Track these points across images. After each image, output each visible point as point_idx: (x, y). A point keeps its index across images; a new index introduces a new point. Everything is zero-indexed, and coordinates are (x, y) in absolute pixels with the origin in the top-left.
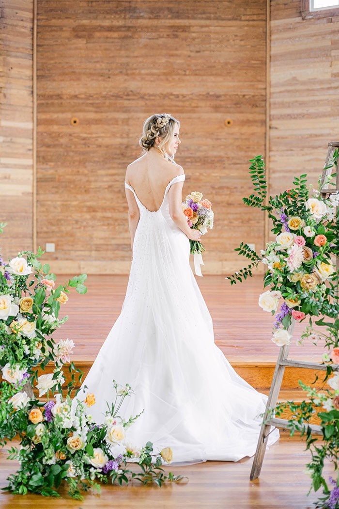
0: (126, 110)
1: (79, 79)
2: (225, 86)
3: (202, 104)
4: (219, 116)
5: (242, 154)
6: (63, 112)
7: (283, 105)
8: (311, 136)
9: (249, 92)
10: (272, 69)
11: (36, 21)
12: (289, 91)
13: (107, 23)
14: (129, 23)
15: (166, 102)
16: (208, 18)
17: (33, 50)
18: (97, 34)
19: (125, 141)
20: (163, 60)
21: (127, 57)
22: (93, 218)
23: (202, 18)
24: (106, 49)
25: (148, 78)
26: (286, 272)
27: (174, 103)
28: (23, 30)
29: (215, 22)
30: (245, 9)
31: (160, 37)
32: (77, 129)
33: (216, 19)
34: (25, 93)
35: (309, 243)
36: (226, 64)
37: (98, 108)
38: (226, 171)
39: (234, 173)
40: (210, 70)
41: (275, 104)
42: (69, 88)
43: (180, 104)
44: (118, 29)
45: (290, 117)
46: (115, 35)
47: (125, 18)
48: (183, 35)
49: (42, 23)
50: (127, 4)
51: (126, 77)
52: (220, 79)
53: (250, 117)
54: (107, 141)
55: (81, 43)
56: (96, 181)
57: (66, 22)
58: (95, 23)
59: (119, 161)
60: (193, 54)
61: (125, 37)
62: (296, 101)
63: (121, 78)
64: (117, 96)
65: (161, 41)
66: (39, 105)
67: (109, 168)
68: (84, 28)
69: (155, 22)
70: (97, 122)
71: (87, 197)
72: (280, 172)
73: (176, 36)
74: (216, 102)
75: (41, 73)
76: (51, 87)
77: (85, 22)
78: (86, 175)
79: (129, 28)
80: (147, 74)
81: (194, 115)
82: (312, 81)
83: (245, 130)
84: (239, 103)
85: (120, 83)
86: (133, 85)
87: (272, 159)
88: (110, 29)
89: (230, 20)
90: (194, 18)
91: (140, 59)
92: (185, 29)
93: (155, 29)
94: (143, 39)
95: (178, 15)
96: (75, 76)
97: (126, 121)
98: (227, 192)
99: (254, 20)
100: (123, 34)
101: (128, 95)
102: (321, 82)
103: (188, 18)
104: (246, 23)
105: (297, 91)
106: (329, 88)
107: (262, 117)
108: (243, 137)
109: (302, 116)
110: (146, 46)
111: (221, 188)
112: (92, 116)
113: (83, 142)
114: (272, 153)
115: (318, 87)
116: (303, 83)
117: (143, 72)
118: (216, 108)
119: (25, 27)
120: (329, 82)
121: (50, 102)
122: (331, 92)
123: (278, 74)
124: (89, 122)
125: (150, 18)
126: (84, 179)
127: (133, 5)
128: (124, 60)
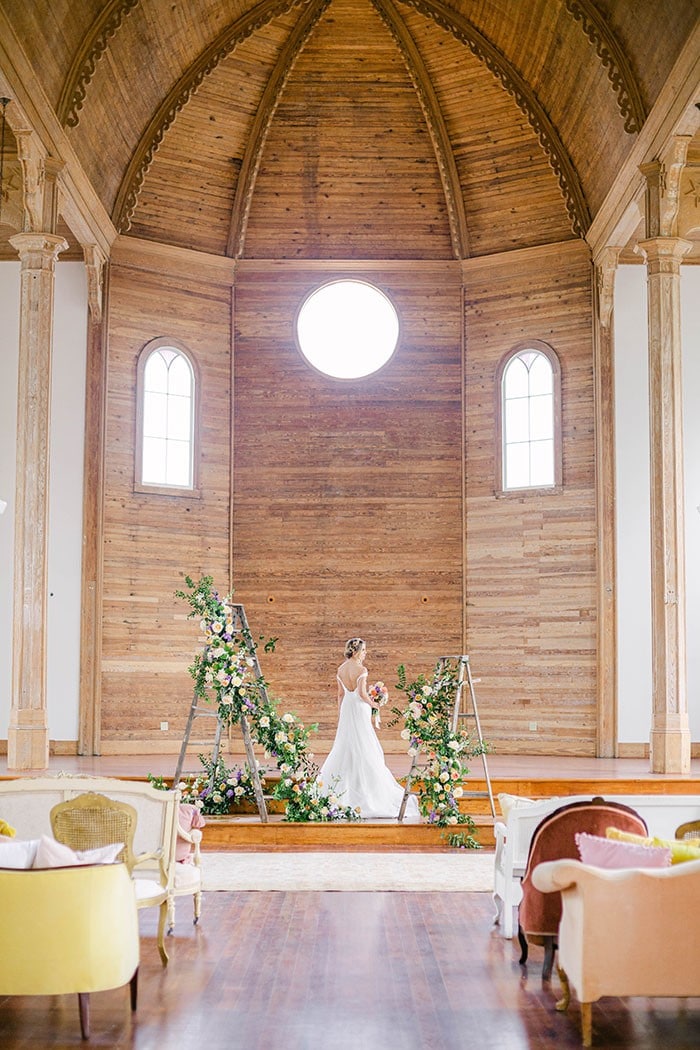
0: (322, 588)
1: (275, 557)
2: (422, 563)
3: (398, 581)
4: (415, 592)
5: (439, 631)
6: (259, 590)
7: (479, 582)
8: (506, 613)
9: (446, 569)
10: (468, 546)
11: (232, 500)
12: (484, 569)
13: (303, 501)
14: (325, 501)
15: (362, 579)
16: (404, 496)
17: (229, 528)
18: (294, 513)
19: (321, 619)
20: (359, 538)
21: (323, 535)
22: (289, 696)
23: (398, 496)
24: (302, 528)
25: (344, 555)
26: (414, 721)
27: (370, 581)
28: (220, 509)
29: (411, 500)
30: (441, 486)
31: (355, 515)
32: (273, 607)
33: (412, 496)
34: (222, 571)
35: (424, 707)
36: (422, 541)
37: (294, 586)
38: (424, 649)
39: (432, 651)
40: (406, 547)
41: (471, 580)
42: (265, 566)
43: (377, 581)
44: (314, 507)
45: (486, 594)
46: (312, 513)
47: (321, 497)
48: (378, 513)
49: (237, 502)
50: (323, 483)
51: (322, 555)
52: (416, 556)
53: (447, 594)
54: (303, 619)
55: (278, 521)
56: (292, 659)
57: (262, 500)
58: (291, 501)
59: (315, 639)
60: (388, 532)
61: (321, 516)
62: (491, 579)
63: (318, 556)
64: (313, 575)
65: (357, 519)
66: (234, 583)
67: (305, 646)
68: (280, 507)
69: (351, 500)
70: (293, 599)
71: (283, 675)
72: (477, 649)
73: (372, 514)
74: (412, 579)
75: (236, 551)
76: (247, 565)
77: (281, 500)
78: (282, 653)
79: (325, 507)
80: (344, 552)
81: (390, 593)
82: (506, 560)
83: (442, 606)
84: (435, 580)
85: (316, 561)
86: (329, 563)
87: (470, 635)
88: (306, 507)
89: (425, 497)
90: (390, 496)
91: (336, 537)
92: (381, 507)
93: (352, 506)
94: (339, 517)
95: (374, 493)
96: (272, 554)
97: (322, 599)
98: (424, 669)
99: (450, 497)
100: (319, 512)
101: (326, 572)
102: (515, 561)
103: (384, 496)
104: (442, 500)
105: (492, 568)
106: (522, 567)
107: (459, 594)
108: (440, 614)
109: (498, 594)
110: (341, 524)
111: (419, 665)
112: (288, 594)
113: (279, 620)
114: (469, 630)
115: (512, 565)
116: (498, 561)
117: (339, 549)
118: (413, 586)
119: (221, 506)
120: (521, 560)
121: (246, 580)
122: (524, 571)
123: (473, 551)
124: (285, 600)
125: (346, 497)
126: (280, 657)
127: (329, 483)
128: (321, 538)
